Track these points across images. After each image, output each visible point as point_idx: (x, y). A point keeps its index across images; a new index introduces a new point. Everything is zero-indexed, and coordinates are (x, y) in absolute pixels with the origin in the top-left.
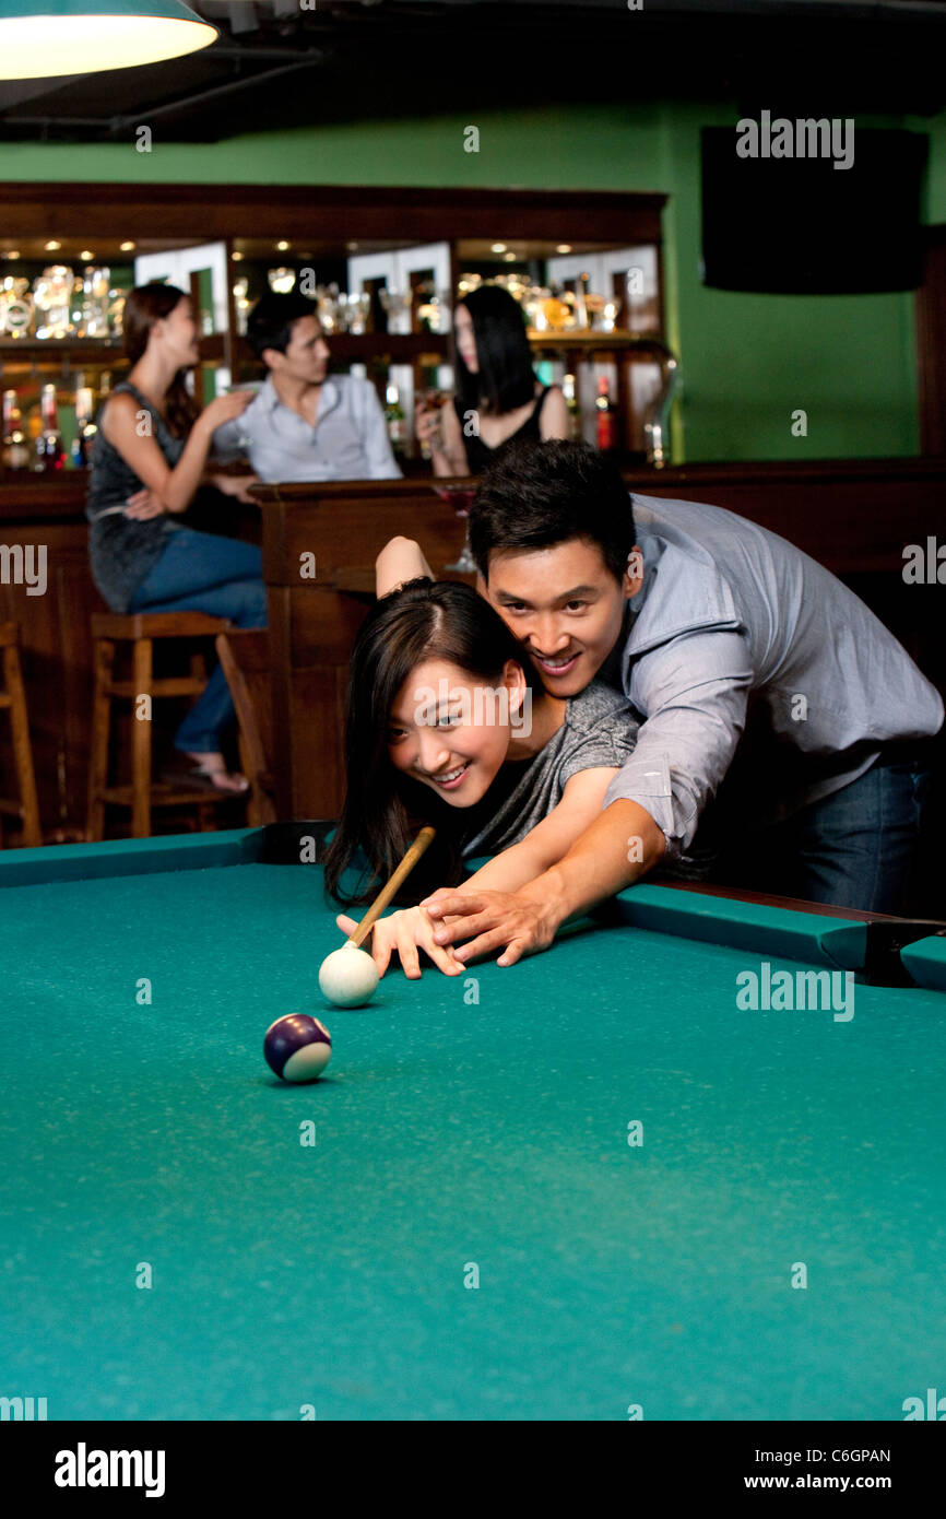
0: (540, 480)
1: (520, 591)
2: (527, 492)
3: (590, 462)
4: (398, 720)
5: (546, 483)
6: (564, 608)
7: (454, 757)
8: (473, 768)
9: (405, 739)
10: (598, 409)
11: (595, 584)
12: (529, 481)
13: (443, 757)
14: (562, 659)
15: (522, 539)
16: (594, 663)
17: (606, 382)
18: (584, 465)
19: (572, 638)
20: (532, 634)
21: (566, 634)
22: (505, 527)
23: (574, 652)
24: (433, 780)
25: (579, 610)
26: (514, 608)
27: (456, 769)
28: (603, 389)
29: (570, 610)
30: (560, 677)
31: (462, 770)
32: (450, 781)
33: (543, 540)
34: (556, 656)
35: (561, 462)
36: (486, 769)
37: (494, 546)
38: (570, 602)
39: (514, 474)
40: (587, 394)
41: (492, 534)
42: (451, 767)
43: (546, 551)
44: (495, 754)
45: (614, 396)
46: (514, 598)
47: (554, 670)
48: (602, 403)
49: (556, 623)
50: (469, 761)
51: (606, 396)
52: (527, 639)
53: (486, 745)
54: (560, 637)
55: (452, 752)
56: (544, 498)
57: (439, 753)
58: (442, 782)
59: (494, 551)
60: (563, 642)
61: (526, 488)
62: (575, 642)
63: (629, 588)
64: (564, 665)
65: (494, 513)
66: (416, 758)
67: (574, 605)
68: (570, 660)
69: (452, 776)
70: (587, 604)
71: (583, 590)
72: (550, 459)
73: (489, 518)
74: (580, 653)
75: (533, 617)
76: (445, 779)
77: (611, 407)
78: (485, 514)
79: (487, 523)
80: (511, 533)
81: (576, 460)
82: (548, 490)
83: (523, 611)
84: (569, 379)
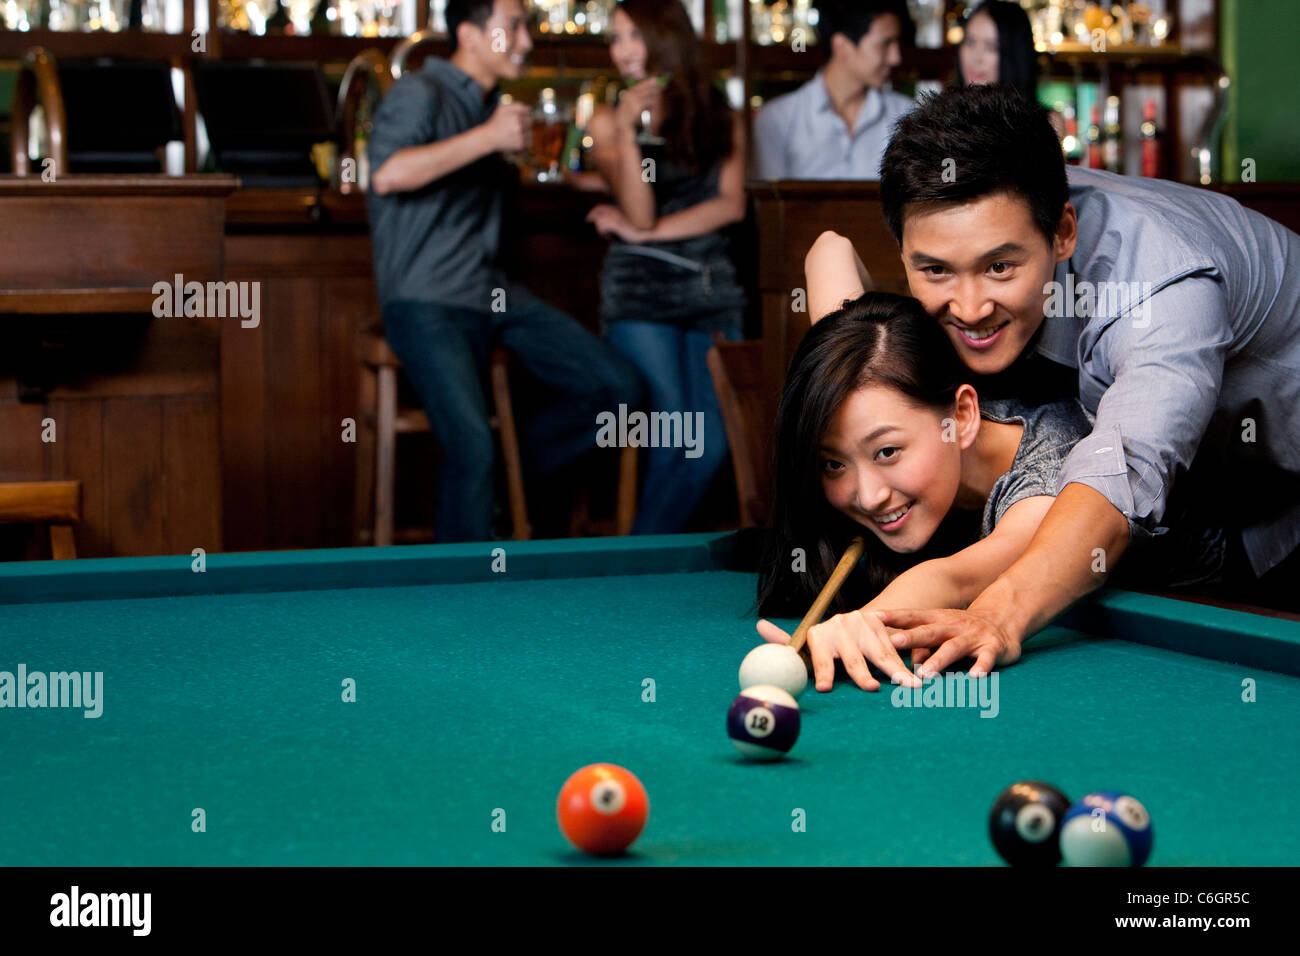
0: (960, 126)
1: (938, 251)
2: (946, 139)
3: (1016, 109)
4: (834, 451)
5: (967, 130)
6: (987, 271)
7: (896, 495)
8: (917, 510)
9: (842, 473)
10: (1143, 135)
11: (1023, 243)
12: (947, 129)
13: (883, 494)
14: (986, 330)
15: (939, 191)
16: (1023, 334)
17: (1153, 106)
18: (1009, 112)
19: (997, 305)
20: (951, 301)
21: (989, 300)
22: (921, 179)
23: (1000, 320)
24: (874, 521)
25: (1005, 274)
26: (931, 272)
27: (899, 508)
28: (1148, 113)
29: (994, 274)
30: (982, 351)
31: (905, 510)
32: (891, 522)
33: (963, 193)
34: (979, 325)
35: (983, 108)
36: (931, 511)
37: (909, 202)
38: (993, 263)
39: (930, 121)
40: (1132, 120)
41: (908, 187)
42: (892, 506)
43: (968, 206)
44: (943, 494)
45: (1161, 122)
46: (932, 260)
47: (976, 343)
48: (1148, 129)
49: (979, 288)
50: (912, 500)
51: (1152, 121)
52: (946, 307)
53: (932, 483)
54: (983, 304)
55: (893, 489)
56: (965, 146)
57: (879, 489)
58: (883, 523)
59: (909, 207)
60: (987, 309)
61: (944, 135)
62: (1001, 311)
63: (1061, 251)
64: (988, 337)
65: (910, 164)
66: (856, 493)
67: (999, 268)
68: (995, 332)
69: (894, 517)
70: (1014, 265)
71: (1008, 247)
72: (971, 104)
73: (902, 171)
74: (1007, 323)
75: (953, 281)
76: (886, 520)
77: (1158, 135)
78: (898, 167)
79: (902, 175)
80: (928, 184)
81: (1000, 105)
82: (969, 137)
83: (942, 275)
84: (1113, 103)
